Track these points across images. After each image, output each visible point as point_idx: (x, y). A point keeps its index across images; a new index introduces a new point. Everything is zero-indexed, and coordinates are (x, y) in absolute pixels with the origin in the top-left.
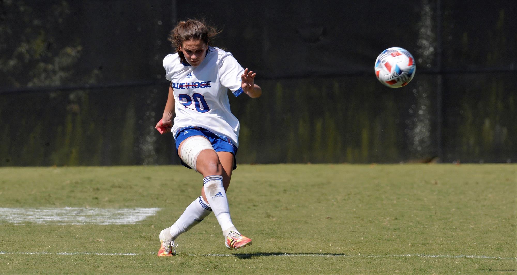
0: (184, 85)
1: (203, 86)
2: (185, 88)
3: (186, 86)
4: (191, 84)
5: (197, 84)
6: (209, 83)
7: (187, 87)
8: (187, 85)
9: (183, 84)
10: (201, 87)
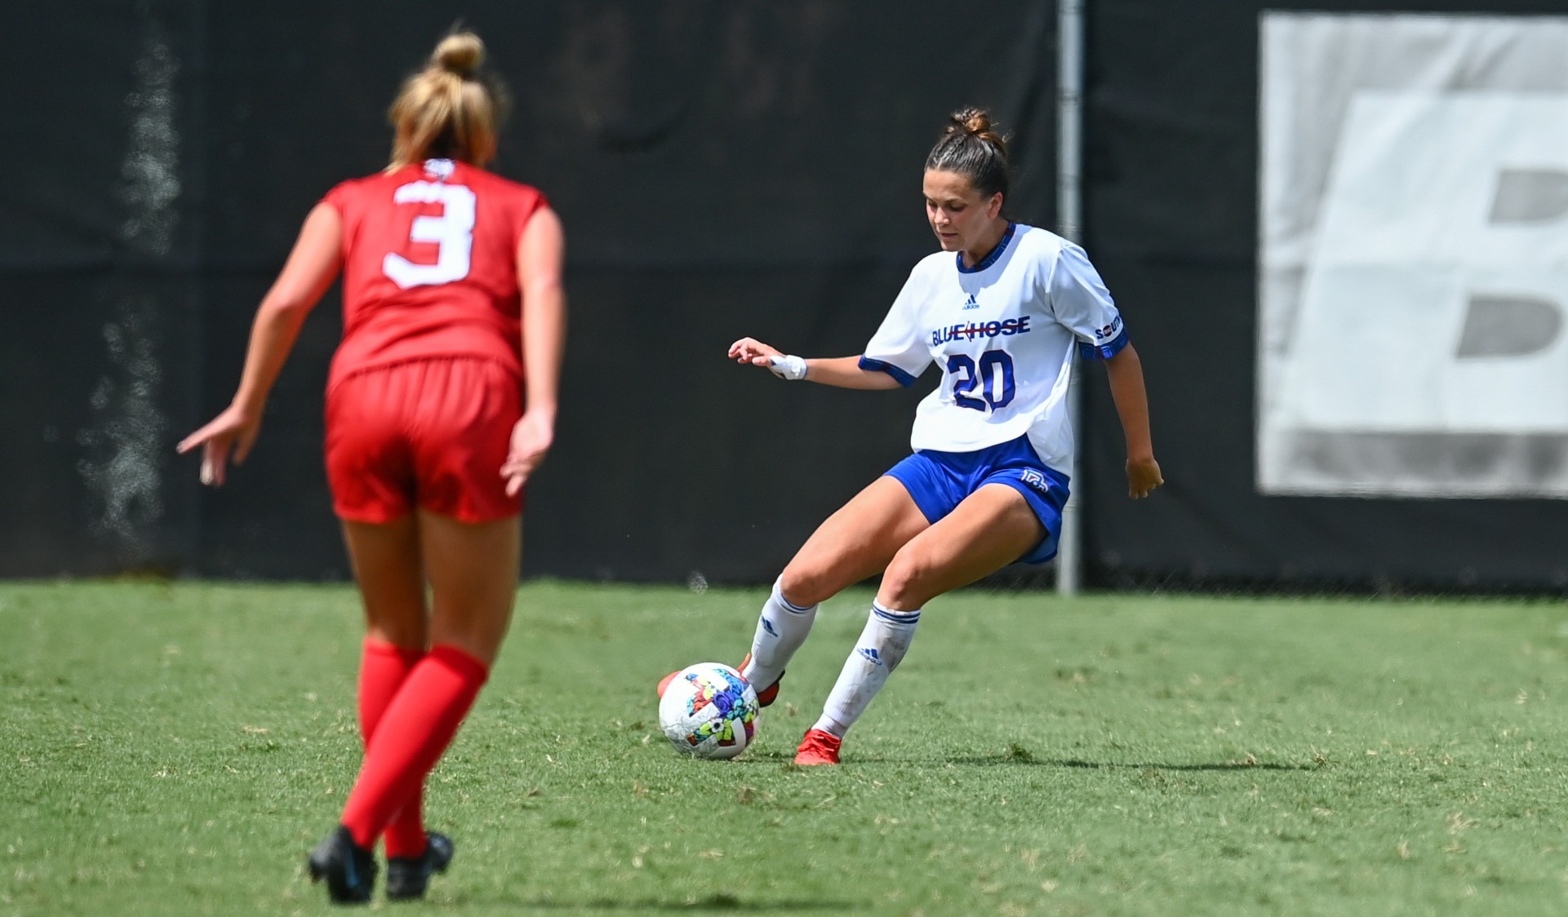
0: (960, 329)
1: (1009, 331)
2: (962, 338)
3: (966, 331)
4: (977, 327)
5: (993, 326)
6: (1025, 322)
7: (969, 334)
8: (969, 328)
9: (957, 327)
10: (1005, 333)
